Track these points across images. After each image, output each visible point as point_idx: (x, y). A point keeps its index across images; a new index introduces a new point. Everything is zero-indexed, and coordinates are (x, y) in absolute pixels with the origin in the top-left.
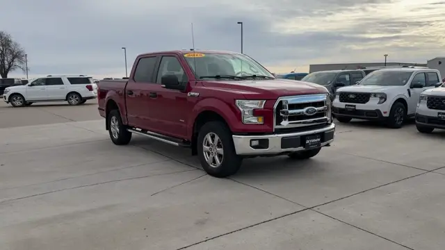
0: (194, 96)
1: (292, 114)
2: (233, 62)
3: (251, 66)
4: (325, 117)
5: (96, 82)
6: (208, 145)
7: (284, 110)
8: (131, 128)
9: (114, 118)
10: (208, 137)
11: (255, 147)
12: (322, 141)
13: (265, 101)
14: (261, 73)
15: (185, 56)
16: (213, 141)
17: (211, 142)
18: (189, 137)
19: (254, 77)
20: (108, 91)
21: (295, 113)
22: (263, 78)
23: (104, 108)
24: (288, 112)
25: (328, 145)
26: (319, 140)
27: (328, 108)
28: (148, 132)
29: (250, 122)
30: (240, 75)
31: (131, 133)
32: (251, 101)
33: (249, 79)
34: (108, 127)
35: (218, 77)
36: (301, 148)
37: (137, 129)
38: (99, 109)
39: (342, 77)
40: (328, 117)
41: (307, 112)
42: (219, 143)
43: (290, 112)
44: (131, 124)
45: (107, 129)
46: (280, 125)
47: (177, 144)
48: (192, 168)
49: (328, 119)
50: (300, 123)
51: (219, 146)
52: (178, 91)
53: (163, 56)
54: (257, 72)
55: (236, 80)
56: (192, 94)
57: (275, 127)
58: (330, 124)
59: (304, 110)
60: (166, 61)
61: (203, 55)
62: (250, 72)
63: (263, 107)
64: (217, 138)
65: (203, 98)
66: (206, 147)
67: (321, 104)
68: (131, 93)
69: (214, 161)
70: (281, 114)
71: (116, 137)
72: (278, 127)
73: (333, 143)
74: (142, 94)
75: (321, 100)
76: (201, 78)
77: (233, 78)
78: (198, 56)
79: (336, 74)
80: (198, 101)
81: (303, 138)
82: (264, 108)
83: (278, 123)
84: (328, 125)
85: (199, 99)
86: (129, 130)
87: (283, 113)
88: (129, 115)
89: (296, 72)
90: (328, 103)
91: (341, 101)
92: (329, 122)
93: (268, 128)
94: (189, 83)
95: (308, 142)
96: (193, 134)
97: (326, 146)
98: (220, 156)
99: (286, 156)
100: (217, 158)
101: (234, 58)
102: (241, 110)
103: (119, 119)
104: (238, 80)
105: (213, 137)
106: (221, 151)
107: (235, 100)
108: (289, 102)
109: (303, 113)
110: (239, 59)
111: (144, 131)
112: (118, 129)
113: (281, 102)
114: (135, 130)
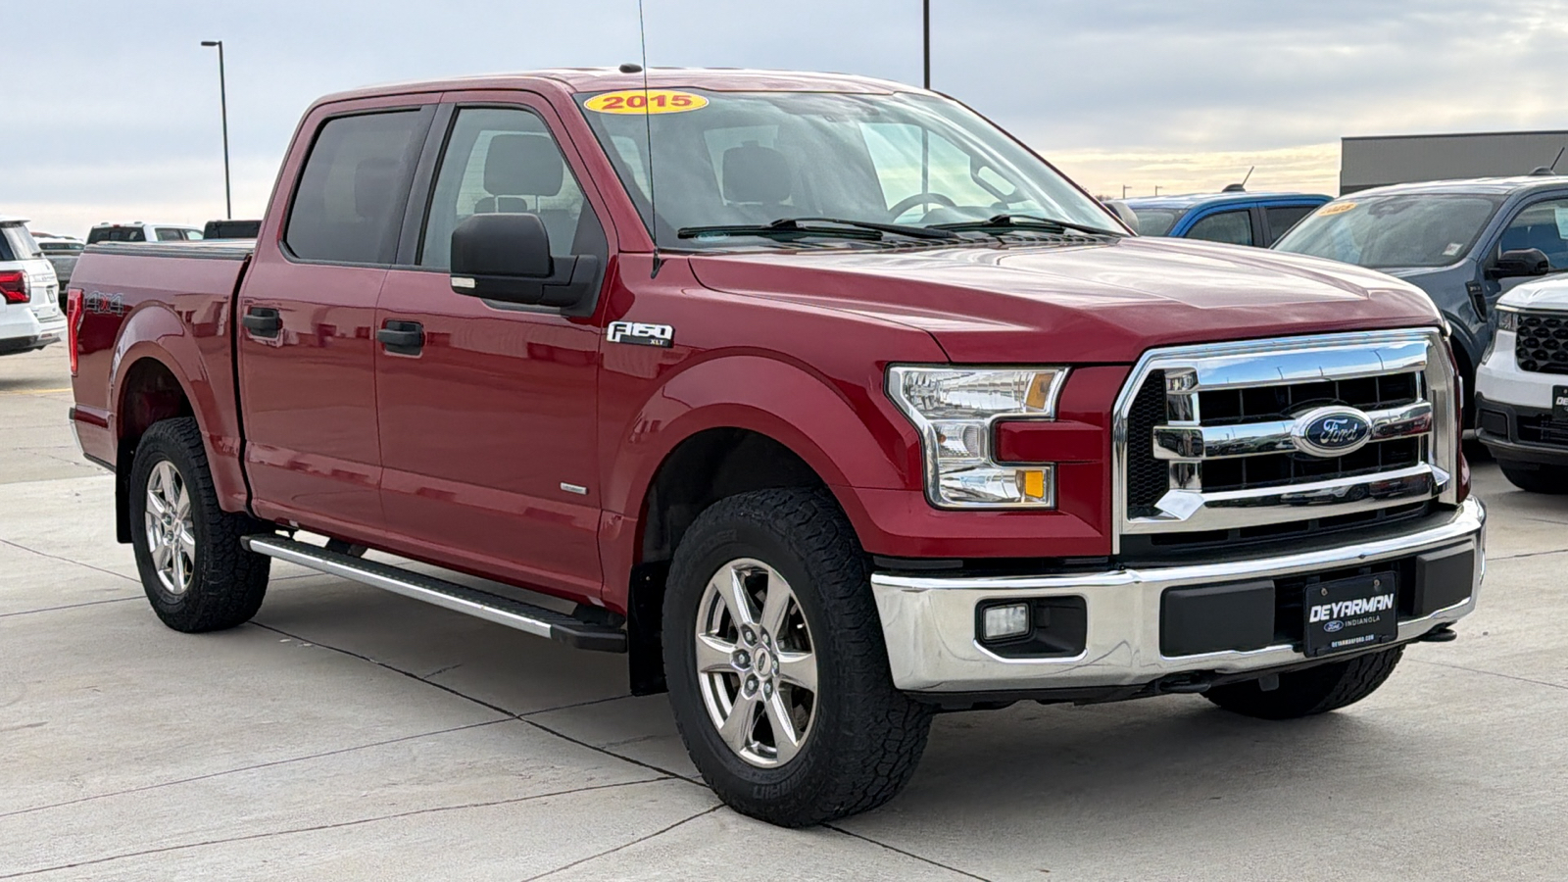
0: (642, 342)
1: (1225, 449)
2: (873, 138)
3: (977, 163)
4: (1422, 468)
5: (49, 249)
6: (728, 632)
7: (1173, 425)
8: (266, 529)
9: (165, 470)
10: (729, 583)
11: (1005, 646)
12: (1407, 607)
13: (1060, 376)
14: (1037, 204)
15: (595, 104)
16: (757, 608)
17: (743, 614)
18: (612, 587)
19: (999, 229)
20: (128, 311)
21: (1239, 447)
22: (1053, 231)
23: (108, 413)
24: (1197, 440)
25: (1440, 633)
26: (1386, 601)
27: (1438, 410)
28: (371, 554)
29: (973, 495)
30: (913, 218)
31: (265, 560)
32: (981, 375)
33: (971, 244)
34: (130, 525)
35: (785, 232)
36: (1280, 653)
37: (301, 536)
38: (77, 416)
39: (1531, 217)
40: (1439, 466)
41: (1315, 434)
42: (791, 620)
43: (1214, 435)
44: (266, 506)
45: (123, 537)
46: (1155, 513)
47: (543, 628)
48: (633, 773)
49: (1443, 475)
50: (1276, 501)
51: (792, 637)
52: (551, 316)
53: (458, 109)
54: (1017, 197)
55: (890, 247)
56: (634, 329)
57: (1125, 524)
58: (1452, 508)
59: (1296, 427)
60: (479, 137)
61: (698, 101)
62: (973, 202)
63: (1049, 407)
64: (779, 592)
65: (698, 356)
66: (712, 648)
67: (1397, 387)
68: (270, 320)
69: (763, 731)
70: (1160, 452)
71: (176, 583)
72: (1143, 525)
73: (1469, 621)
74: (324, 331)
75: (1393, 365)
76: (687, 234)
77: (870, 235)
78: (669, 108)
79: (1496, 201)
80: (665, 372)
81: (1292, 592)
82: (1060, 414)
83: (1143, 501)
84: (1437, 511)
85: (675, 359)
86: (258, 545)
87: (1173, 441)
88: (255, 453)
89: (1253, 190)
90: (1444, 382)
91: (1527, 366)
92: (1448, 497)
93: (1083, 530)
94: (613, 267)
95: (1319, 613)
96: (639, 569)
97: (1426, 637)
98: (796, 697)
99: (1196, 700)
100: (777, 709)
101: (875, 116)
102: (923, 423)
103: (196, 478)
104: (906, 248)
105: (755, 586)
106: (803, 667)
107: (884, 366)
108: (1207, 382)
109: (1286, 439)
110: (906, 119)
111: (343, 547)
112: (189, 541)
113: (1157, 379)
114: (289, 543)
